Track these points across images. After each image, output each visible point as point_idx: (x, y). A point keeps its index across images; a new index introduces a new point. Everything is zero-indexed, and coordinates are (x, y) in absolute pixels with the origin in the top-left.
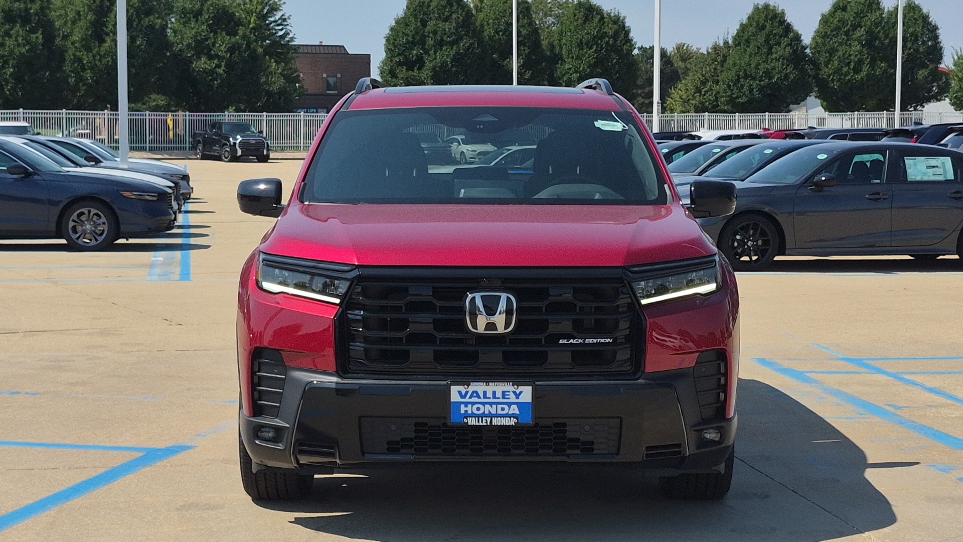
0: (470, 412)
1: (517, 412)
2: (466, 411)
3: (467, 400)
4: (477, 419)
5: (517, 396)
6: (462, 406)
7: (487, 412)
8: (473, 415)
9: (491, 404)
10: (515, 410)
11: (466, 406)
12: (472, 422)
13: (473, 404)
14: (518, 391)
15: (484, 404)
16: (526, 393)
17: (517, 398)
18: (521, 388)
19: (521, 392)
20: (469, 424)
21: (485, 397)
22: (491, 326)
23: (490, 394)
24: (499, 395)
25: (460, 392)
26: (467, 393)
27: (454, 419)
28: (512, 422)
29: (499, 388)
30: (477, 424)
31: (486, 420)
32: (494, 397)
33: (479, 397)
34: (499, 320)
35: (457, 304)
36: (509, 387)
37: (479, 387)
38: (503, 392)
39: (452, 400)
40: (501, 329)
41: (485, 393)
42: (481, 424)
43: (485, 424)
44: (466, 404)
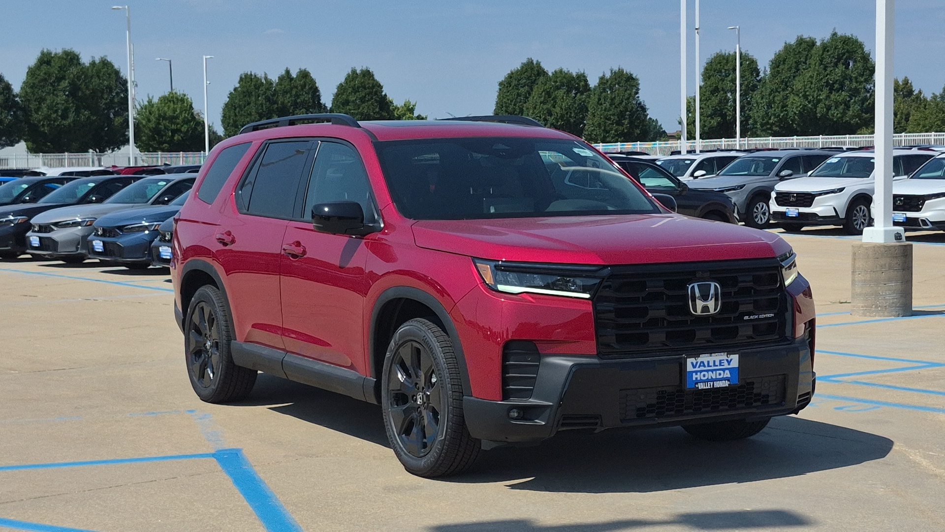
0: (699, 379)
1: (729, 376)
2: (696, 378)
3: (697, 369)
4: (704, 383)
5: (729, 362)
6: (694, 374)
7: (710, 378)
8: (702, 381)
9: (712, 371)
10: (727, 374)
11: (696, 374)
12: (701, 386)
13: (701, 371)
14: (729, 359)
15: (707, 371)
16: (735, 359)
17: (729, 364)
18: (732, 356)
19: (731, 360)
20: (699, 388)
21: (709, 366)
22: (705, 309)
23: (711, 364)
24: (717, 363)
25: (692, 363)
26: (697, 363)
27: (689, 386)
28: (725, 384)
29: (717, 357)
30: (705, 388)
31: (710, 384)
32: (715, 365)
33: (704, 366)
34: (711, 304)
35: (681, 293)
36: (723, 356)
37: (704, 358)
38: (720, 361)
39: (688, 371)
40: (712, 311)
41: (708, 362)
42: (707, 387)
43: (710, 387)
44: (696, 372)
